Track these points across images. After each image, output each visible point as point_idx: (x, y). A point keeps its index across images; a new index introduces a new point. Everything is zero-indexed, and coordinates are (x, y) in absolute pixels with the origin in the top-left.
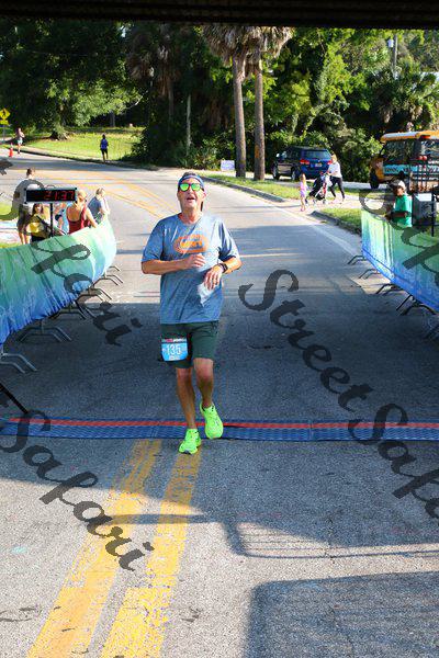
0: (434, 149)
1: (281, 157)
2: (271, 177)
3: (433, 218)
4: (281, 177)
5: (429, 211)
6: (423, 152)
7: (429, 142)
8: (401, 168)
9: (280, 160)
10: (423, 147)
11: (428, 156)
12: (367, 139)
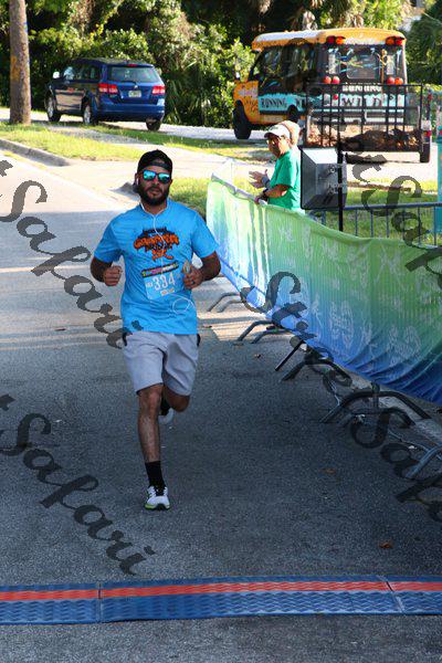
0: (353, 63)
1: (62, 78)
2: (43, 116)
3: (341, 195)
4: (64, 118)
5: (333, 183)
6: (332, 70)
7: (343, 50)
8: (291, 99)
9: (61, 83)
10: (333, 59)
11: (343, 77)
12: (227, 44)
